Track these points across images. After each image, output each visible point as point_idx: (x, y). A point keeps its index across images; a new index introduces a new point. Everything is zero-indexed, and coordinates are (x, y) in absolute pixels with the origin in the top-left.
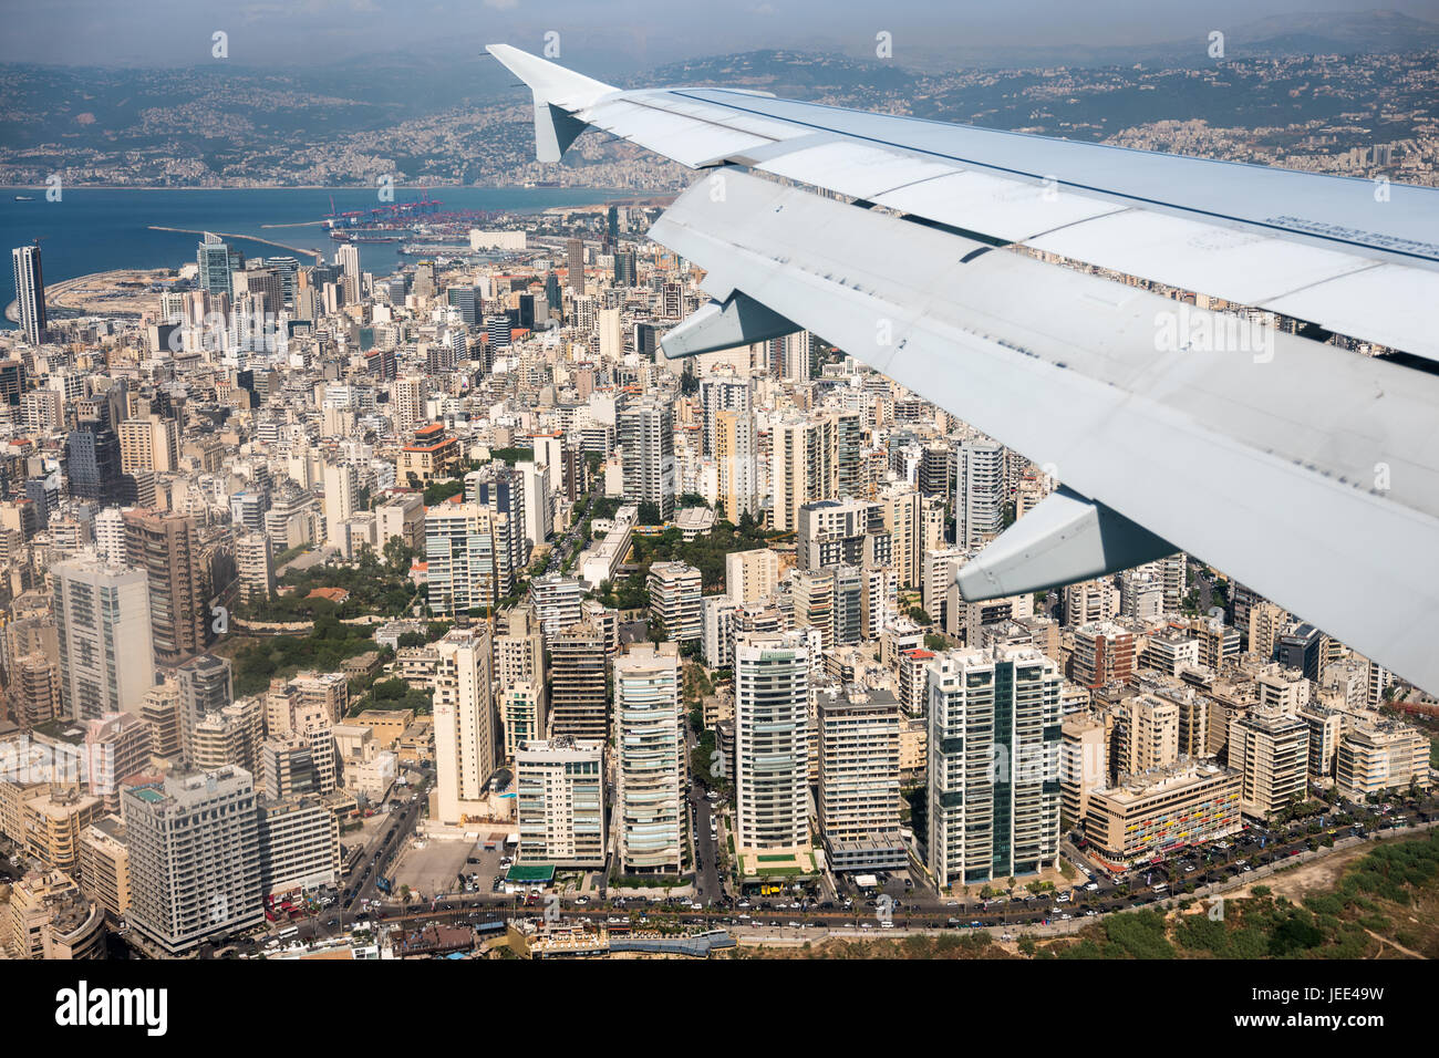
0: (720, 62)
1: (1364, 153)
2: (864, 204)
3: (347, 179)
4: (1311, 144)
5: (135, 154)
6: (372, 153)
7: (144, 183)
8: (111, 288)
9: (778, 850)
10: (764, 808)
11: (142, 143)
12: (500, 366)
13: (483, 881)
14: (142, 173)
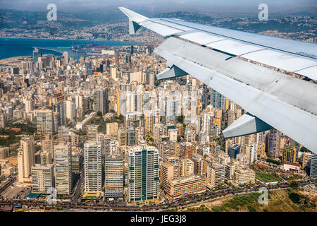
0: (169, 14)
1: (312, 39)
2: (204, 46)
3: (81, 38)
4: (301, 37)
5: (35, 31)
6: (88, 32)
7: (35, 37)
8: (16, 60)
9: (94, 192)
10: (91, 182)
11: (36, 28)
12: (88, 80)
13: (22, 196)
14: (36, 35)
